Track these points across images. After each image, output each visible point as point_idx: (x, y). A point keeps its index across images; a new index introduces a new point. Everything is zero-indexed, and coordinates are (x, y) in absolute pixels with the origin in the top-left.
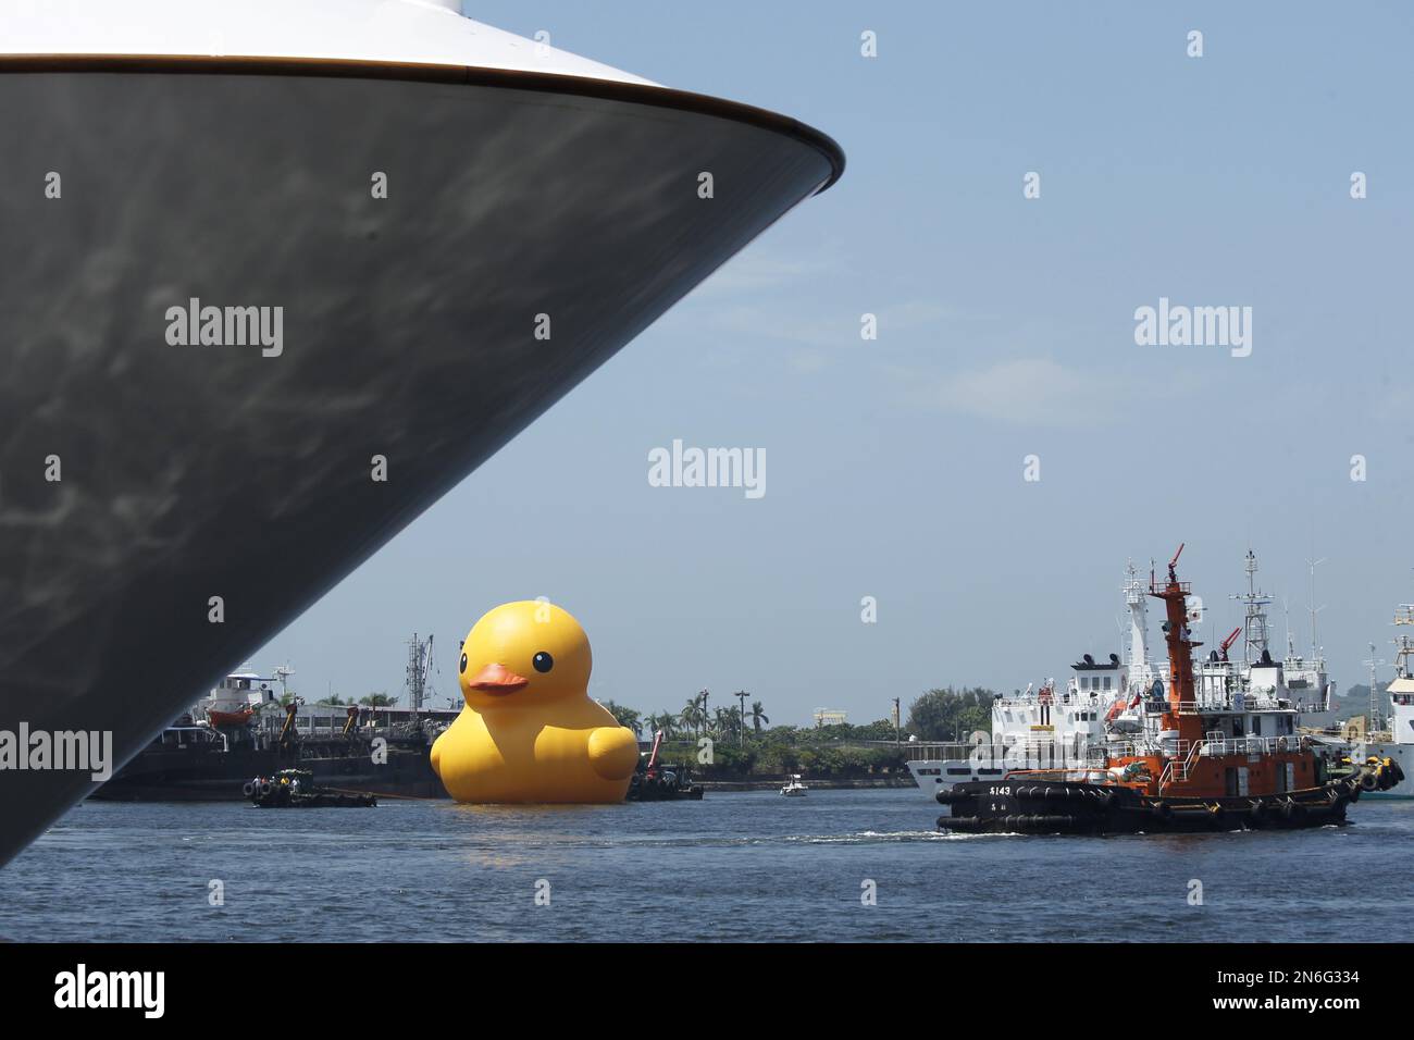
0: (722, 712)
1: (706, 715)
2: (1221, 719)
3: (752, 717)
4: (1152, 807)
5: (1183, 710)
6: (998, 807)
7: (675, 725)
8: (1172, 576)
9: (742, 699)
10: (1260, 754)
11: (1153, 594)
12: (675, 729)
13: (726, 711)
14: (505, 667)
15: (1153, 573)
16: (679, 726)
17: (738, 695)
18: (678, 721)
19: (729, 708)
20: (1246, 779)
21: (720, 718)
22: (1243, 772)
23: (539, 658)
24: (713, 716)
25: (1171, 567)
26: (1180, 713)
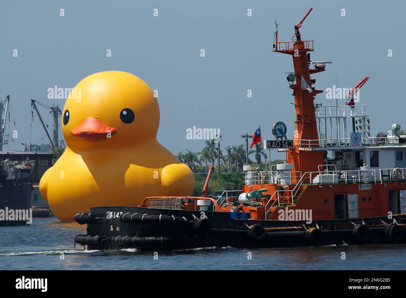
0: (232, 150)
1: (220, 153)
2: (344, 154)
3: (254, 154)
4: (247, 229)
5: (303, 146)
6: (115, 228)
7: (196, 160)
8: (298, 36)
9: (247, 140)
10: (372, 183)
11: (277, 51)
12: (196, 164)
13: (235, 149)
14: (99, 120)
15: (277, 34)
16: (199, 162)
17: (244, 137)
18: (199, 157)
19: (237, 147)
20: (356, 204)
21: (230, 155)
22: (353, 198)
23: (125, 113)
24: (225, 153)
25: (297, 28)
26: (300, 149)
